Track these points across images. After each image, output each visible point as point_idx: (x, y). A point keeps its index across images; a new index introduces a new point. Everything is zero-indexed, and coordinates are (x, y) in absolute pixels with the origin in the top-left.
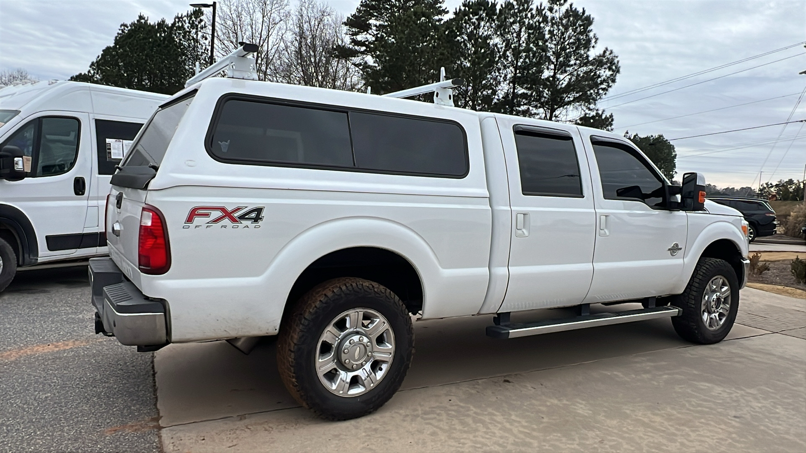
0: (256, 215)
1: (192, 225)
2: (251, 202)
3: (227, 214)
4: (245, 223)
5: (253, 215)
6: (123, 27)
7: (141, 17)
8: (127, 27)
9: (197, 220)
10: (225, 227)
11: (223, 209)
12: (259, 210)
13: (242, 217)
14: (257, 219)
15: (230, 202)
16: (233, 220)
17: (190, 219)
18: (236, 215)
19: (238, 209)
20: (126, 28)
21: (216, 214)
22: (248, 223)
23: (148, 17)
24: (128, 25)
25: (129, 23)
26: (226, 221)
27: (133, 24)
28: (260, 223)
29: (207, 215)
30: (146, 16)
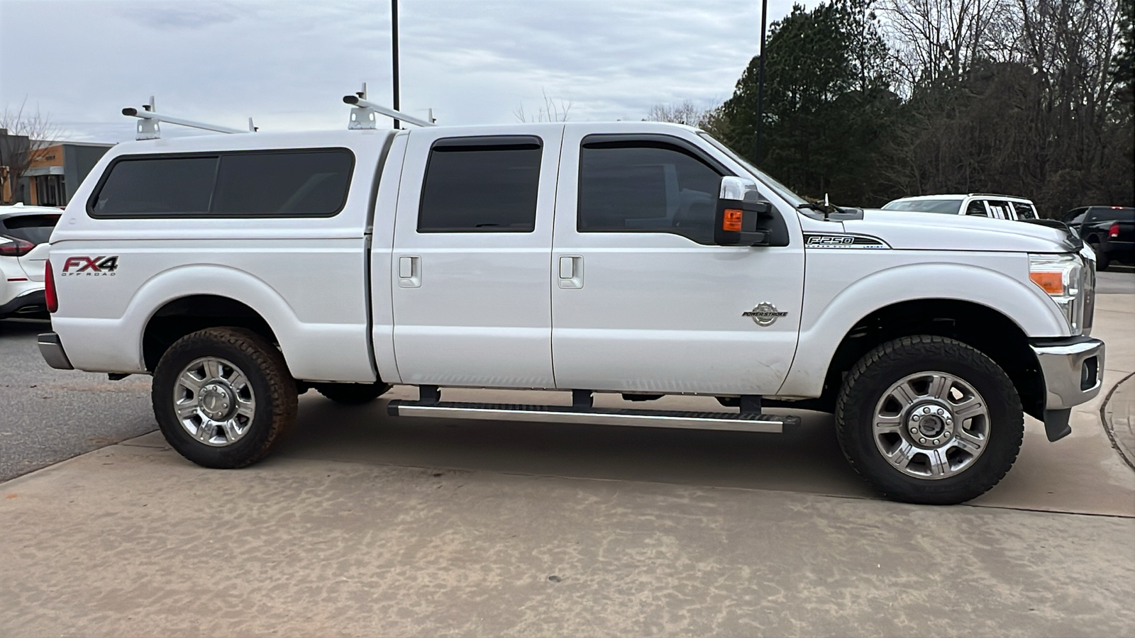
0: (111, 263)
1: (68, 273)
2: (108, 252)
3: (91, 263)
4: (104, 271)
5: (109, 264)
6: (773, 27)
7: (796, 8)
8: (779, 25)
9: (72, 269)
10: (89, 274)
11: (87, 259)
12: (114, 259)
13: (101, 266)
14: (112, 267)
15: (92, 253)
16: (95, 268)
17: (66, 269)
18: (97, 264)
19: (99, 259)
20: (777, 27)
21: (83, 263)
22: (106, 271)
23: (805, 6)
24: (780, 22)
25: (780, 20)
26: (90, 270)
27: (786, 20)
28: (115, 271)
29: (77, 264)
30: (802, 5)
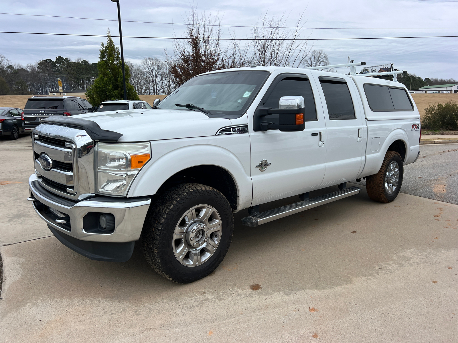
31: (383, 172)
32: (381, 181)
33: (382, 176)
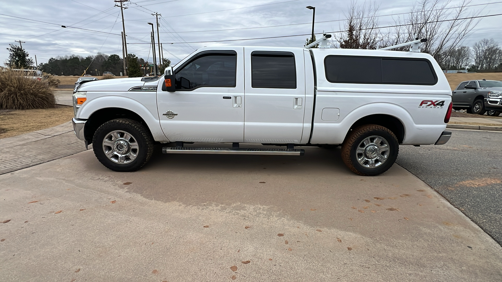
31: (350, 144)
32: (348, 151)
33: (349, 147)
